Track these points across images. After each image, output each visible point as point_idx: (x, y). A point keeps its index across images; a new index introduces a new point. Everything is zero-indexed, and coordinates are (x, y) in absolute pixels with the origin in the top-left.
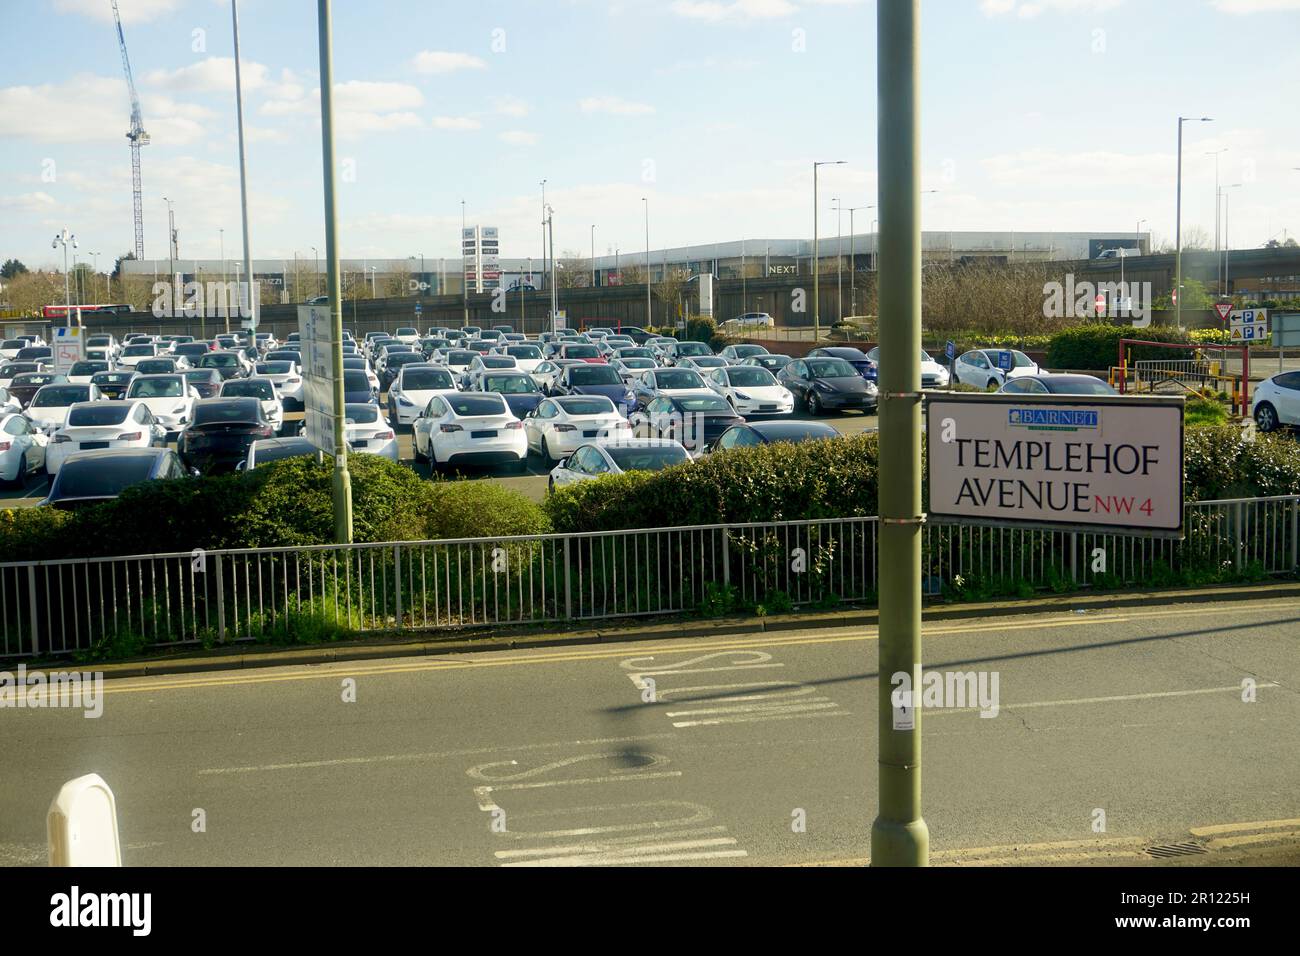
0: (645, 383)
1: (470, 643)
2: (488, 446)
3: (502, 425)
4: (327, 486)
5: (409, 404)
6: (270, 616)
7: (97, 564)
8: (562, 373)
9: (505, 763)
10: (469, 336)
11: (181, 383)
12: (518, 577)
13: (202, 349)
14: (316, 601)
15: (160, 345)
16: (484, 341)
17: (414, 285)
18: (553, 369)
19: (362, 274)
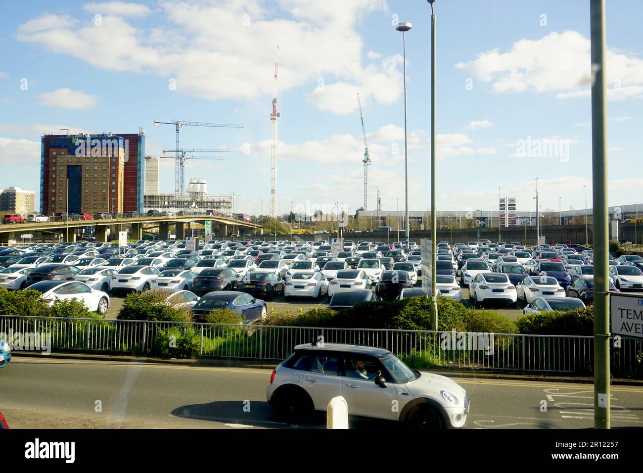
0: (577, 272)
1: (482, 375)
2: (500, 296)
3: (506, 287)
4: (428, 308)
5: (469, 276)
6: (405, 356)
7: (345, 330)
8: (538, 265)
9: (489, 421)
10: (500, 246)
11: (378, 263)
12: (503, 351)
13: (387, 249)
14: (423, 352)
15: (371, 246)
16: (506, 249)
17: (478, 222)
18: (534, 263)
19: (455, 218)
